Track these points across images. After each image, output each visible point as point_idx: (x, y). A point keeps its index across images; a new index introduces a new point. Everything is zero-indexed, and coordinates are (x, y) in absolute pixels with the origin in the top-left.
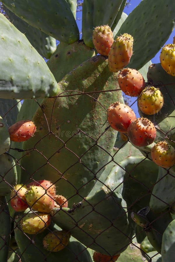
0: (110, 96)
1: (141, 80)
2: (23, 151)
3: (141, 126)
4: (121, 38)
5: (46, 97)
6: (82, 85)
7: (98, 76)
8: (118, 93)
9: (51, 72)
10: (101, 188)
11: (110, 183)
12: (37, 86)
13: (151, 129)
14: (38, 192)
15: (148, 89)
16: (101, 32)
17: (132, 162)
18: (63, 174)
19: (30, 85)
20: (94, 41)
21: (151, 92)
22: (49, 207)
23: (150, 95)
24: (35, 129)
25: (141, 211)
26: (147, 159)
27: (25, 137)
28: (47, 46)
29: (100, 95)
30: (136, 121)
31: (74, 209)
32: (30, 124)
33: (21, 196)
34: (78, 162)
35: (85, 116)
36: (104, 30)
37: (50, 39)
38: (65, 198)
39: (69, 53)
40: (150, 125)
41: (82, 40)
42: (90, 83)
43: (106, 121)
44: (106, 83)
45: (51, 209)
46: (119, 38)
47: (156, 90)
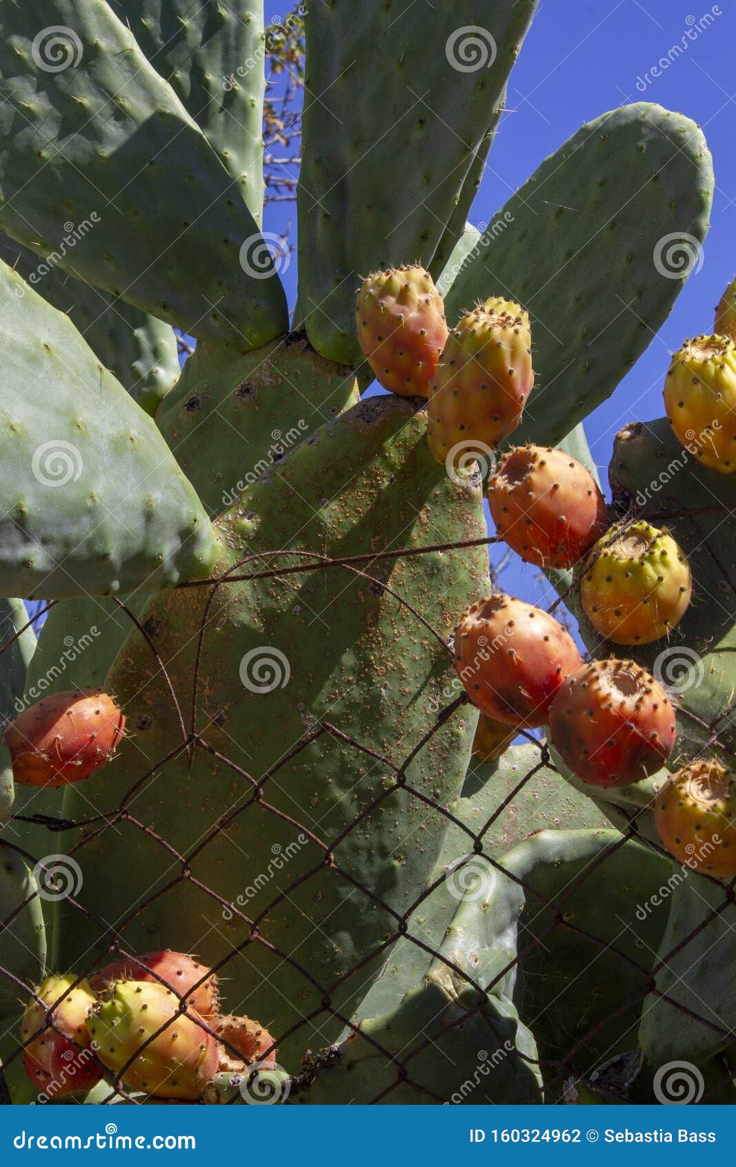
0: (439, 570)
1: (589, 493)
2: (71, 825)
3: (609, 695)
4: (483, 317)
5: (165, 583)
6: (318, 525)
7: (387, 483)
8: (475, 554)
9: (183, 477)
10: (426, 976)
11: (463, 952)
12: (126, 537)
13: (655, 707)
14: (145, 1007)
15: (623, 534)
16: (393, 295)
17: (552, 856)
18: (256, 923)
19: (100, 535)
20: (365, 335)
21: (635, 546)
22: (197, 1071)
23: (632, 559)
24: (120, 725)
25: (604, 1072)
26: (631, 842)
27: (80, 763)
28: (138, 365)
29: (397, 567)
30: (586, 677)
31: (311, 1077)
32: (101, 707)
33: (70, 1029)
34: (323, 865)
35: (336, 661)
36: (403, 284)
37: (152, 337)
38: (263, 1026)
39: (246, 390)
40: (648, 692)
41: (302, 335)
42: (352, 515)
43: (428, 678)
44: (422, 514)
45: (204, 1080)
46: (473, 316)
47: (659, 536)
